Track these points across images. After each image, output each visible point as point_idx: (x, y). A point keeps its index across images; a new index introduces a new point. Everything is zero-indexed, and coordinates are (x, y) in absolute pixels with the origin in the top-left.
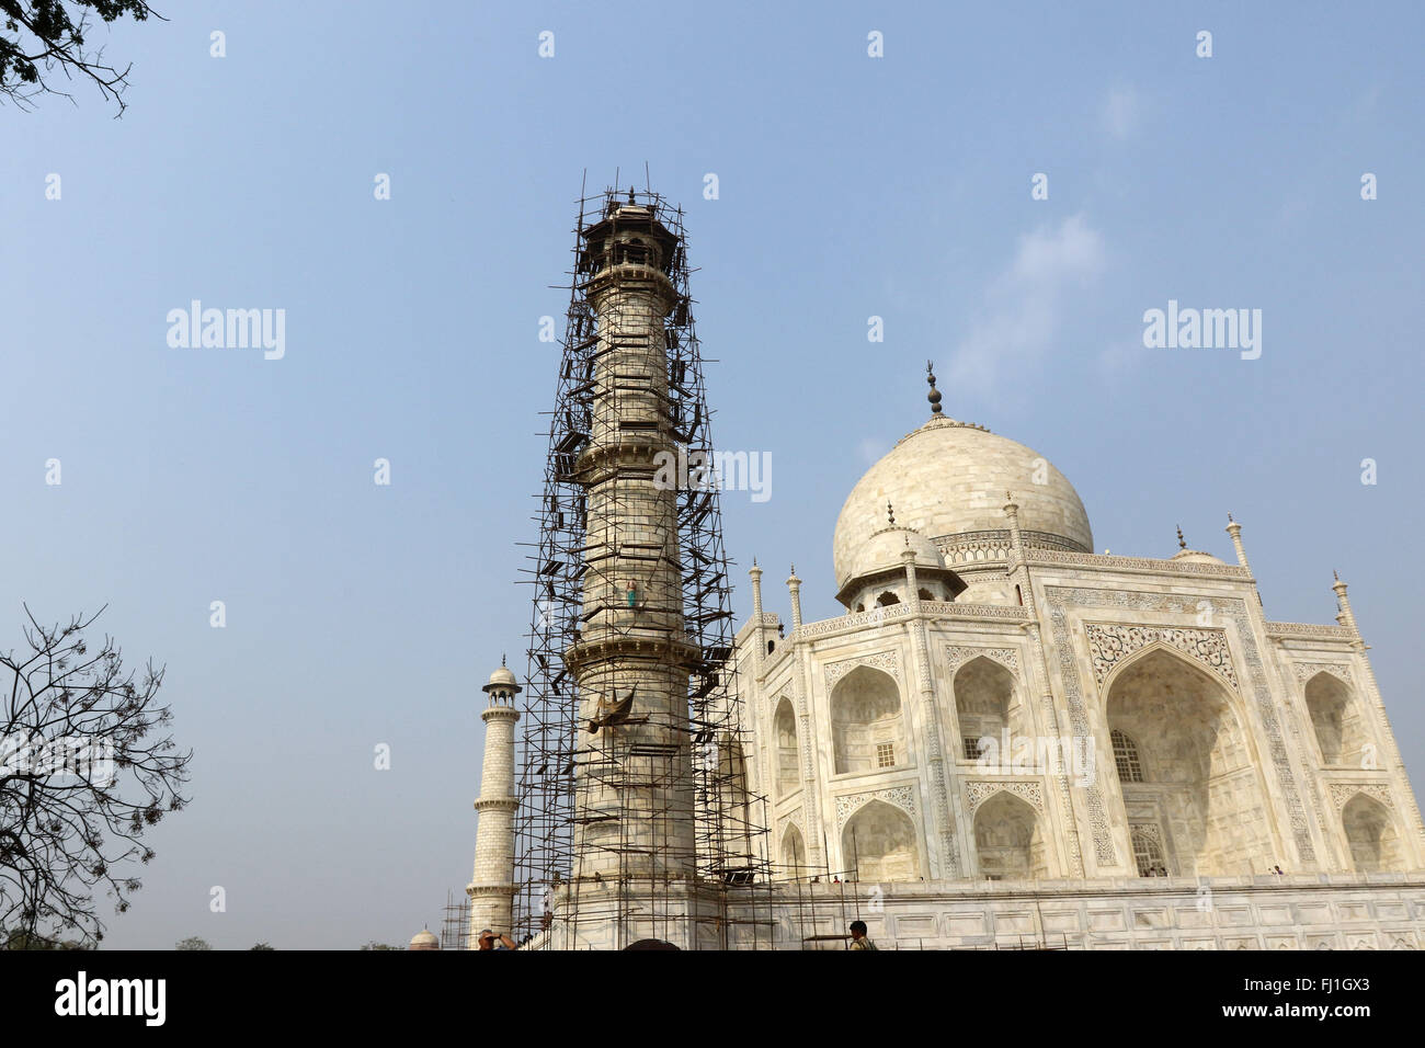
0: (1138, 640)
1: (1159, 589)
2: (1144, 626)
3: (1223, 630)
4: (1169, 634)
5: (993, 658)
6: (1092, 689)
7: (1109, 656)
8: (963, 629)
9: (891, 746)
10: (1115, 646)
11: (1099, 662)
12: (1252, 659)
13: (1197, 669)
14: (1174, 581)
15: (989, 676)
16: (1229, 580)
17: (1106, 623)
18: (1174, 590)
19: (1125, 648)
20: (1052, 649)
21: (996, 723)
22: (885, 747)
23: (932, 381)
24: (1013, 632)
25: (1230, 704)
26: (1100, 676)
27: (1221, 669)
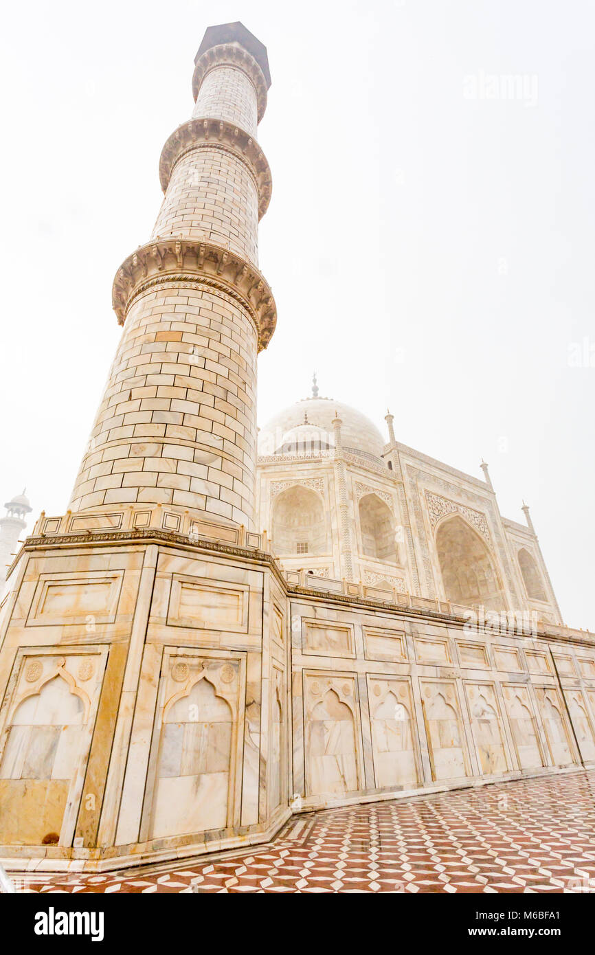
0: (449, 508)
1: (457, 485)
2: (452, 501)
3: (484, 514)
4: (462, 508)
5: (380, 497)
6: (429, 528)
7: (437, 513)
8: (364, 474)
9: (306, 544)
10: (439, 508)
11: (432, 515)
12: (497, 533)
13: (474, 531)
14: (463, 483)
15: (372, 509)
16: (486, 490)
17: (434, 494)
18: (463, 487)
19: (444, 511)
20: (410, 500)
21: (371, 541)
22: (302, 544)
23: (315, 381)
24: (390, 484)
25: (488, 555)
26: (433, 523)
27: (485, 534)
